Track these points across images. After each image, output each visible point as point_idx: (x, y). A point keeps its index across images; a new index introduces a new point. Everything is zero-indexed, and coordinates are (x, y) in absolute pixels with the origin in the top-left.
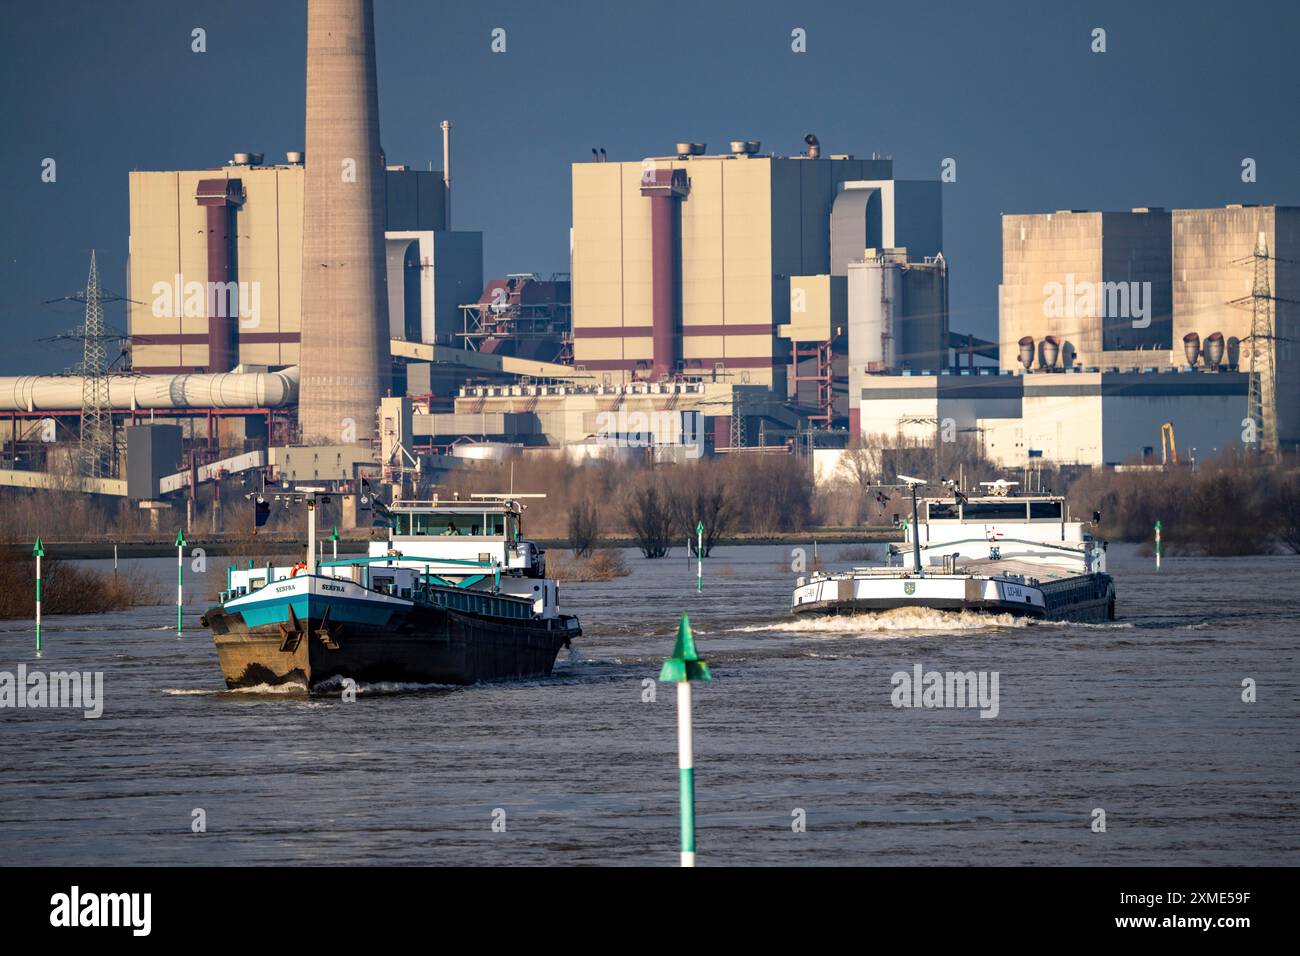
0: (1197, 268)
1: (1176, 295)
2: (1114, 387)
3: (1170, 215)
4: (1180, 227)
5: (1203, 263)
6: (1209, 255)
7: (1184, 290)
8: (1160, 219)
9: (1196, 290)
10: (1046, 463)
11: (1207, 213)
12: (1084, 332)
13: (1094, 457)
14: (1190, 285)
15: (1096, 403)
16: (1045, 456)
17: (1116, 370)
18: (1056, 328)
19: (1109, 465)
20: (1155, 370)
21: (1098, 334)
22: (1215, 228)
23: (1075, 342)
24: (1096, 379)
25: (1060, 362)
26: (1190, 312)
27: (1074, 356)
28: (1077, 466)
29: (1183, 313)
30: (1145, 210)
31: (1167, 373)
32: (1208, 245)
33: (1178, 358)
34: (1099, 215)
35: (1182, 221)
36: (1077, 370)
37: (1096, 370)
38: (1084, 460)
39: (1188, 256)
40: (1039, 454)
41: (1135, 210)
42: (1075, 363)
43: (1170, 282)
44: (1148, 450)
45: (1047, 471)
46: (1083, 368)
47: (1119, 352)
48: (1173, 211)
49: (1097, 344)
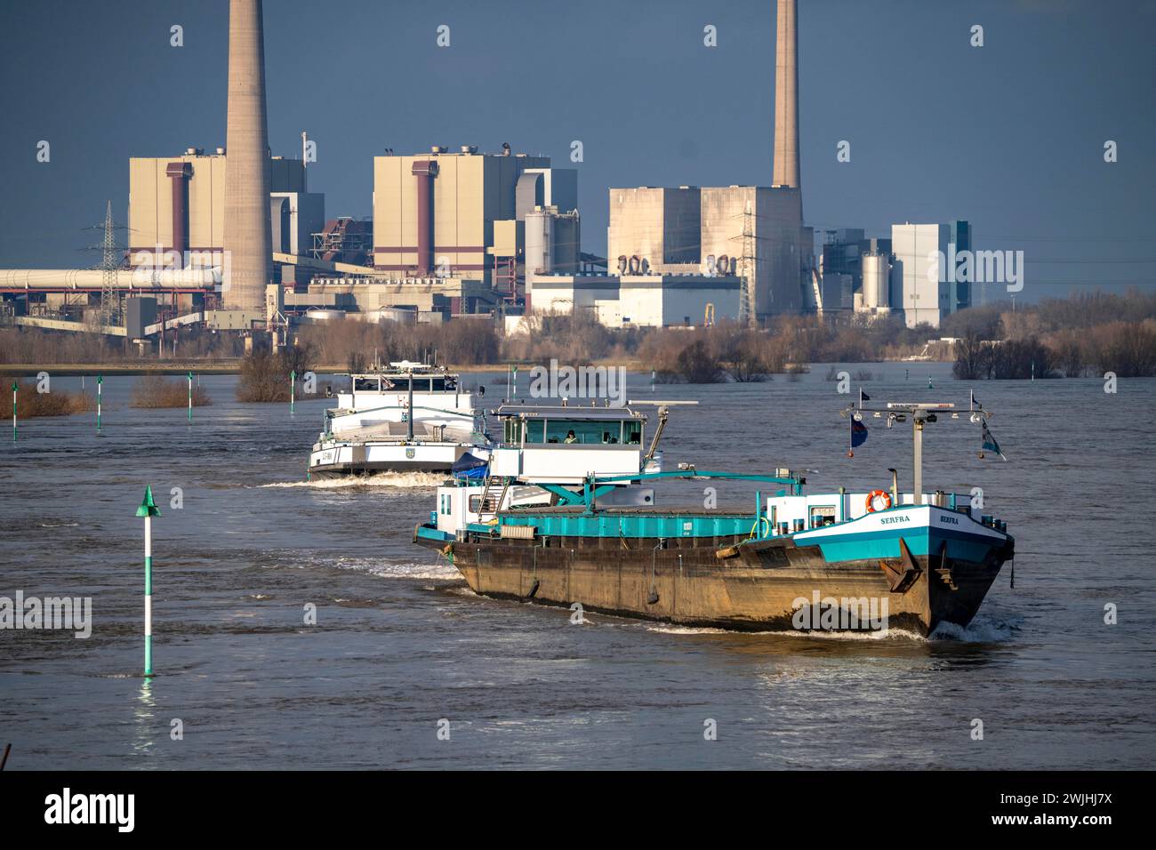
0: (714, 219)
1: (703, 234)
2: (669, 284)
3: (700, 190)
4: (705, 196)
5: (717, 217)
6: (721, 213)
7: (707, 232)
8: (695, 192)
9: (713, 231)
10: (632, 325)
11: (720, 190)
12: (654, 253)
13: (658, 322)
14: (710, 229)
15: (659, 292)
16: (632, 321)
17: (670, 274)
18: (637, 252)
19: (666, 326)
20: (691, 275)
21: (661, 255)
22: (724, 198)
23: (649, 259)
24: (659, 279)
25: (641, 270)
26: (710, 243)
27: (648, 266)
28: (649, 327)
29: (707, 244)
30: (687, 187)
31: (698, 276)
32: (720, 207)
33: (705, 269)
34: (662, 189)
35: (707, 194)
36: (649, 274)
37: (659, 274)
38: (653, 324)
39: (709, 213)
40: (627, 320)
41: (681, 188)
42: (649, 270)
43: (700, 227)
44: (687, 319)
45: (632, 329)
46: (653, 273)
47: (672, 265)
48: (702, 189)
49: (660, 260)
